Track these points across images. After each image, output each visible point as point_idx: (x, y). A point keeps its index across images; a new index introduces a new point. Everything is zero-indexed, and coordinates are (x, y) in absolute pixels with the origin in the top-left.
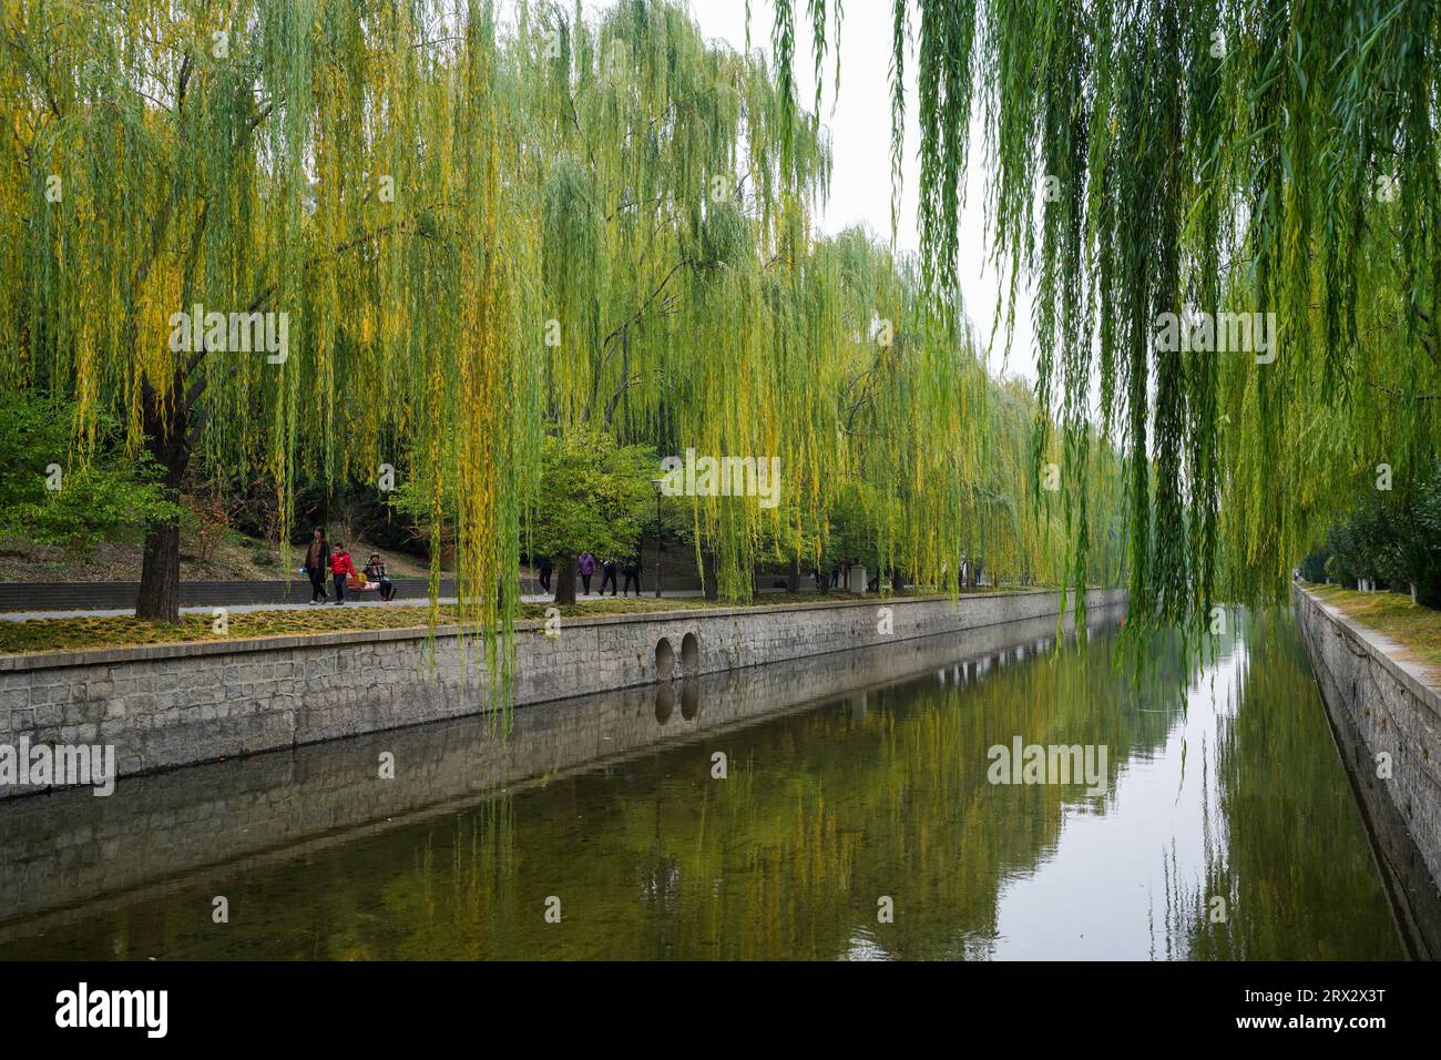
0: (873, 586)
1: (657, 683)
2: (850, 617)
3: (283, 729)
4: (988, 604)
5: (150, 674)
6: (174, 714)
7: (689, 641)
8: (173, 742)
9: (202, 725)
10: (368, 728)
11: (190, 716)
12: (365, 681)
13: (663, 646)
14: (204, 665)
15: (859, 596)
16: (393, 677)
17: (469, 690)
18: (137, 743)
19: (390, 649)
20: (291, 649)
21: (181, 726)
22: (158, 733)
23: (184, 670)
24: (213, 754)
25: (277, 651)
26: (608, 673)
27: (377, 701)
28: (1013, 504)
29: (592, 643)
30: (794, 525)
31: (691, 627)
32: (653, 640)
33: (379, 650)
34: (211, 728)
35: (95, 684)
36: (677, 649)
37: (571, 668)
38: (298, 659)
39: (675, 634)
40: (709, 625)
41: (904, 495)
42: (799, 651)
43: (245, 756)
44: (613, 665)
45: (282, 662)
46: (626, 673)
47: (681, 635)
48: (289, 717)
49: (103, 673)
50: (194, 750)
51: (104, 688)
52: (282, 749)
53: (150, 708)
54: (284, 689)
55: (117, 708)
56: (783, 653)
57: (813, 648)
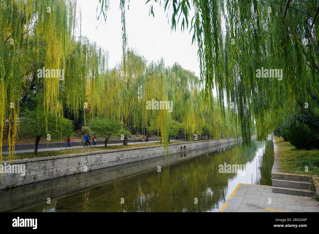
0: (208, 138)
1: (181, 152)
2: (206, 143)
3: (140, 159)
4: (225, 140)
5: (127, 152)
6: (130, 157)
7: (185, 147)
8: (130, 160)
9: (133, 158)
10: (149, 158)
11: (131, 157)
12: (148, 152)
13: (181, 147)
14: (133, 151)
15: (206, 140)
16: (151, 152)
17: (159, 153)
18: (127, 160)
19: (151, 148)
20: (141, 149)
21: (131, 158)
22: (128, 159)
23: (131, 151)
24: (134, 161)
25: (139, 149)
26: (175, 151)
27: (149, 155)
28: (228, 126)
29: (173, 147)
30: (197, 130)
31: (185, 145)
32: (180, 147)
33: (150, 149)
34: (134, 158)
35: (123, 153)
36: (183, 148)
37: (171, 150)
38: (141, 150)
39: (183, 146)
40: (187, 144)
41: (213, 125)
42: (199, 147)
43: (137, 161)
44: (176, 150)
45: (140, 150)
46: (177, 151)
47: (184, 146)
48: (141, 157)
49: (123, 152)
50: (132, 161)
51: (124, 153)
52: (140, 161)
53: (128, 156)
54: (140, 153)
55: (125, 156)
56: (197, 148)
57: (201, 147)
